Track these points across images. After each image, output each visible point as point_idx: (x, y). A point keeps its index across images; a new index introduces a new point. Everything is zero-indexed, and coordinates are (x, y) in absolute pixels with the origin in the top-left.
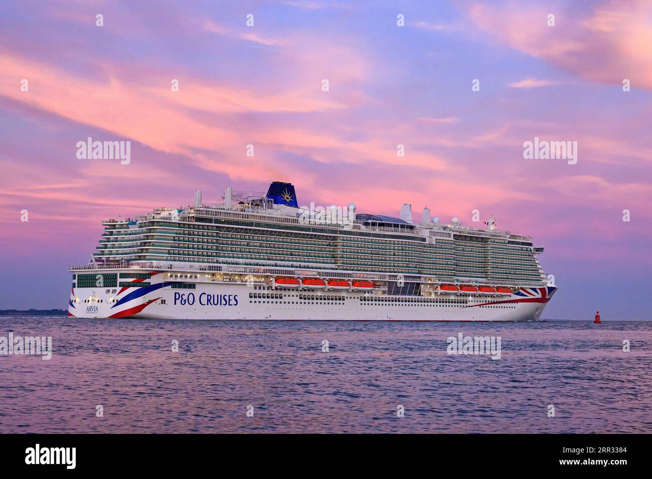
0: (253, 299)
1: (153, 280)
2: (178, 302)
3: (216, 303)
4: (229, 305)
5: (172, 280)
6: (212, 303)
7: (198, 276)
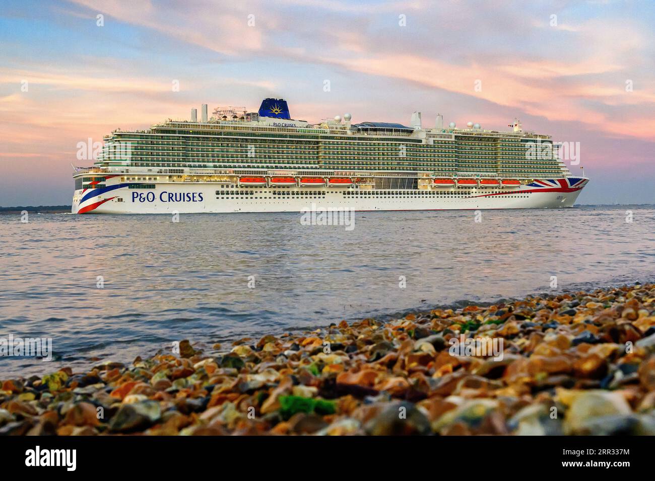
0: (220, 196)
1: (108, 183)
2: (137, 200)
3: (178, 199)
4: (193, 201)
5: (128, 182)
6: (174, 200)
7: (158, 178)
